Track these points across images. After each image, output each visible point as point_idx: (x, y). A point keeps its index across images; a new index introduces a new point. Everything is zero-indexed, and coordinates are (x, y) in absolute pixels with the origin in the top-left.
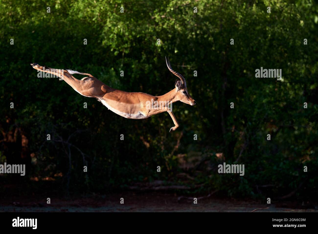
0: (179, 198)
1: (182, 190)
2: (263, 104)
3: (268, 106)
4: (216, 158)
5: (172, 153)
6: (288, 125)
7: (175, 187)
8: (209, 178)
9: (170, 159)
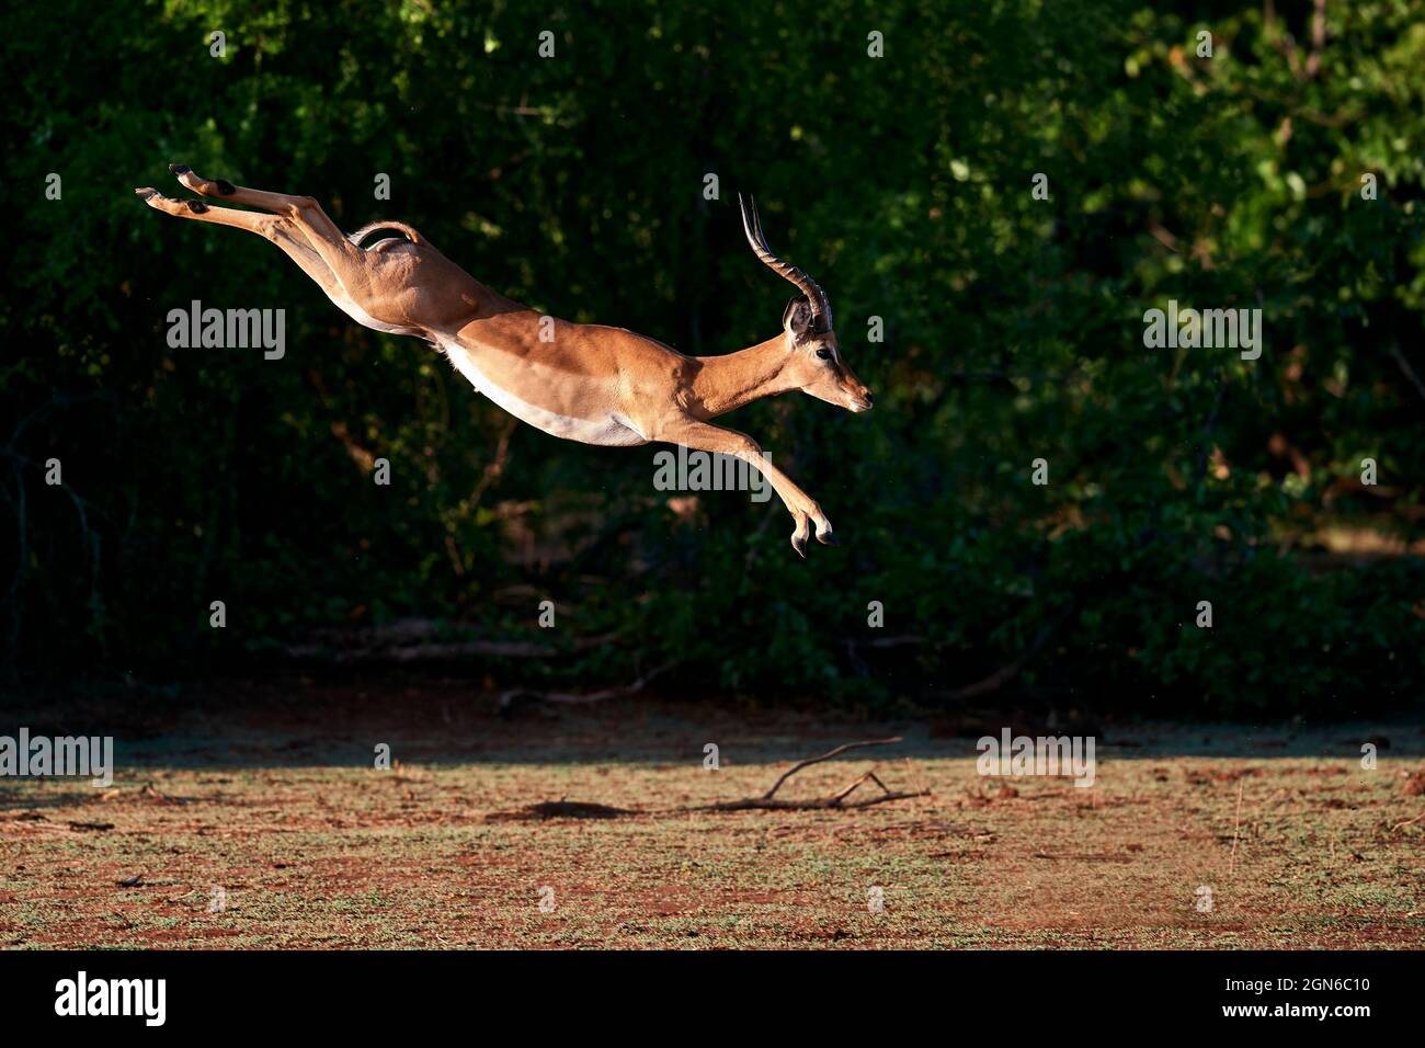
0: (505, 699)
1: (517, 661)
2: (876, 277)
3: (896, 289)
4: (667, 517)
5: (476, 496)
6: (988, 371)
7: (487, 646)
8: (636, 606)
9: (465, 525)
